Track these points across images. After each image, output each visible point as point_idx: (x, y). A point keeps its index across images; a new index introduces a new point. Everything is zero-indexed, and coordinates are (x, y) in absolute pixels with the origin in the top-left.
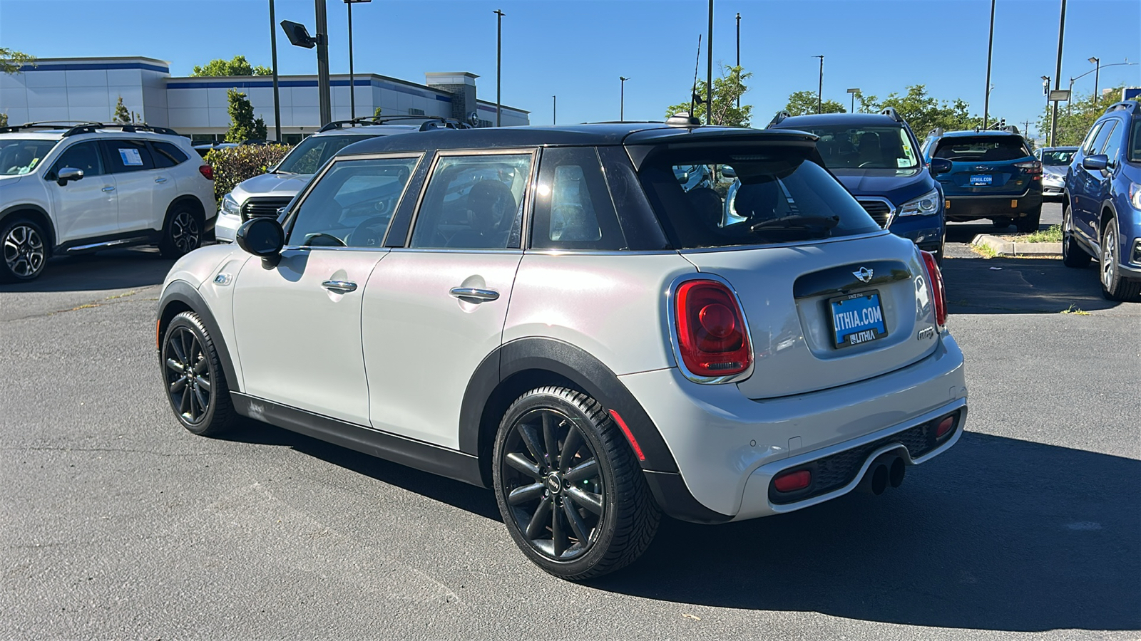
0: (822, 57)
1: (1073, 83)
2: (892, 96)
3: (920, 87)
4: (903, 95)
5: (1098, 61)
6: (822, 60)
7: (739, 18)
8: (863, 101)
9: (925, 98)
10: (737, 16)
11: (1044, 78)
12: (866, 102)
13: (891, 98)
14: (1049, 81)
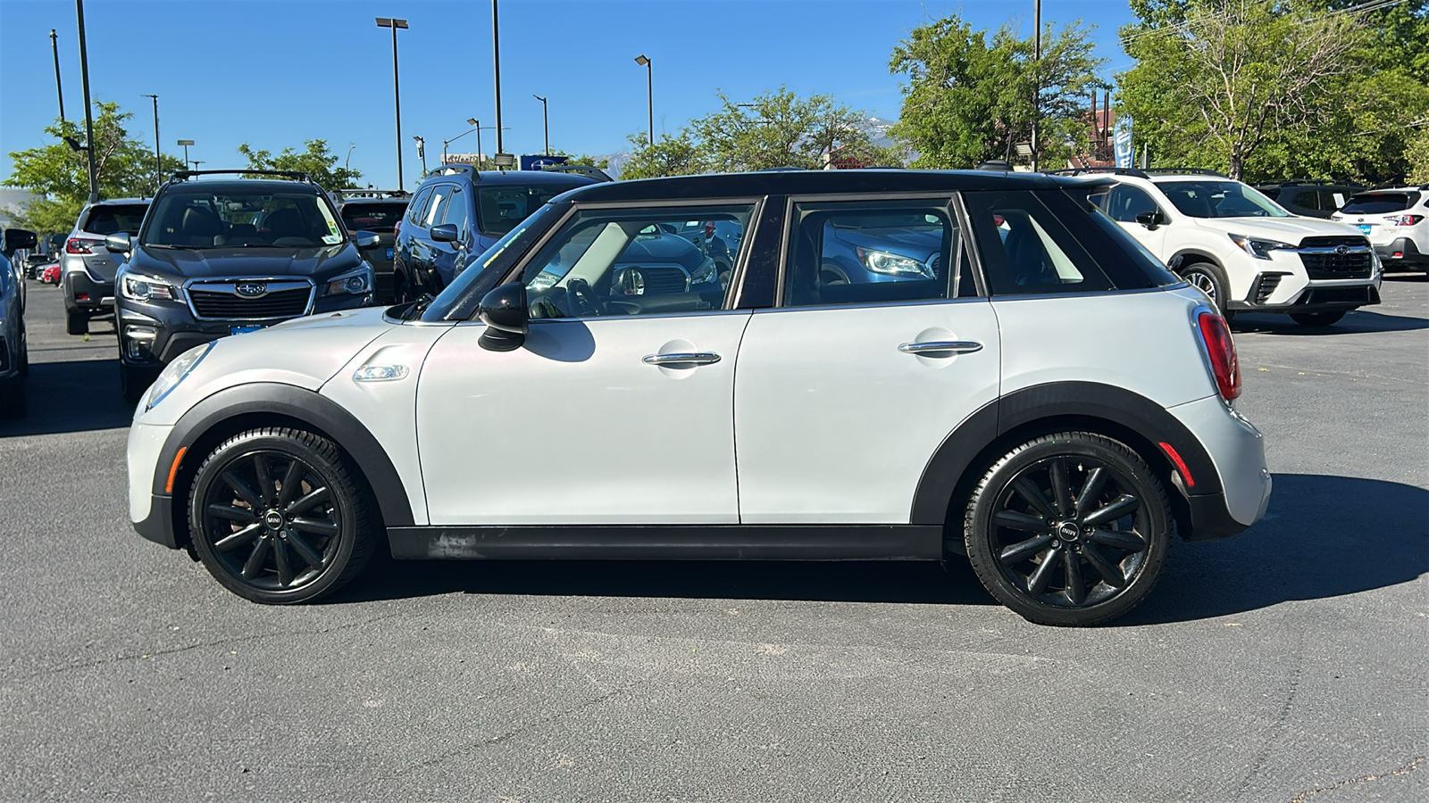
0: (155, 97)
1: (447, 146)
2: (287, 151)
3: (321, 143)
4: (302, 150)
5: (477, 122)
6: (155, 102)
7: (54, 37)
8: (252, 157)
9: (329, 156)
10: (52, 33)
11: (417, 138)
12: (256, 158)
13: (287, 154)
14: (423, 142)
